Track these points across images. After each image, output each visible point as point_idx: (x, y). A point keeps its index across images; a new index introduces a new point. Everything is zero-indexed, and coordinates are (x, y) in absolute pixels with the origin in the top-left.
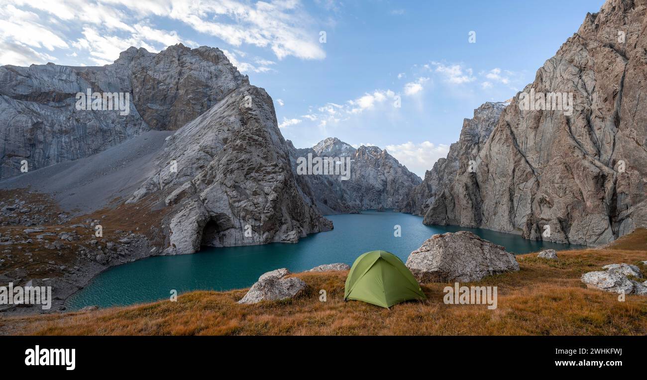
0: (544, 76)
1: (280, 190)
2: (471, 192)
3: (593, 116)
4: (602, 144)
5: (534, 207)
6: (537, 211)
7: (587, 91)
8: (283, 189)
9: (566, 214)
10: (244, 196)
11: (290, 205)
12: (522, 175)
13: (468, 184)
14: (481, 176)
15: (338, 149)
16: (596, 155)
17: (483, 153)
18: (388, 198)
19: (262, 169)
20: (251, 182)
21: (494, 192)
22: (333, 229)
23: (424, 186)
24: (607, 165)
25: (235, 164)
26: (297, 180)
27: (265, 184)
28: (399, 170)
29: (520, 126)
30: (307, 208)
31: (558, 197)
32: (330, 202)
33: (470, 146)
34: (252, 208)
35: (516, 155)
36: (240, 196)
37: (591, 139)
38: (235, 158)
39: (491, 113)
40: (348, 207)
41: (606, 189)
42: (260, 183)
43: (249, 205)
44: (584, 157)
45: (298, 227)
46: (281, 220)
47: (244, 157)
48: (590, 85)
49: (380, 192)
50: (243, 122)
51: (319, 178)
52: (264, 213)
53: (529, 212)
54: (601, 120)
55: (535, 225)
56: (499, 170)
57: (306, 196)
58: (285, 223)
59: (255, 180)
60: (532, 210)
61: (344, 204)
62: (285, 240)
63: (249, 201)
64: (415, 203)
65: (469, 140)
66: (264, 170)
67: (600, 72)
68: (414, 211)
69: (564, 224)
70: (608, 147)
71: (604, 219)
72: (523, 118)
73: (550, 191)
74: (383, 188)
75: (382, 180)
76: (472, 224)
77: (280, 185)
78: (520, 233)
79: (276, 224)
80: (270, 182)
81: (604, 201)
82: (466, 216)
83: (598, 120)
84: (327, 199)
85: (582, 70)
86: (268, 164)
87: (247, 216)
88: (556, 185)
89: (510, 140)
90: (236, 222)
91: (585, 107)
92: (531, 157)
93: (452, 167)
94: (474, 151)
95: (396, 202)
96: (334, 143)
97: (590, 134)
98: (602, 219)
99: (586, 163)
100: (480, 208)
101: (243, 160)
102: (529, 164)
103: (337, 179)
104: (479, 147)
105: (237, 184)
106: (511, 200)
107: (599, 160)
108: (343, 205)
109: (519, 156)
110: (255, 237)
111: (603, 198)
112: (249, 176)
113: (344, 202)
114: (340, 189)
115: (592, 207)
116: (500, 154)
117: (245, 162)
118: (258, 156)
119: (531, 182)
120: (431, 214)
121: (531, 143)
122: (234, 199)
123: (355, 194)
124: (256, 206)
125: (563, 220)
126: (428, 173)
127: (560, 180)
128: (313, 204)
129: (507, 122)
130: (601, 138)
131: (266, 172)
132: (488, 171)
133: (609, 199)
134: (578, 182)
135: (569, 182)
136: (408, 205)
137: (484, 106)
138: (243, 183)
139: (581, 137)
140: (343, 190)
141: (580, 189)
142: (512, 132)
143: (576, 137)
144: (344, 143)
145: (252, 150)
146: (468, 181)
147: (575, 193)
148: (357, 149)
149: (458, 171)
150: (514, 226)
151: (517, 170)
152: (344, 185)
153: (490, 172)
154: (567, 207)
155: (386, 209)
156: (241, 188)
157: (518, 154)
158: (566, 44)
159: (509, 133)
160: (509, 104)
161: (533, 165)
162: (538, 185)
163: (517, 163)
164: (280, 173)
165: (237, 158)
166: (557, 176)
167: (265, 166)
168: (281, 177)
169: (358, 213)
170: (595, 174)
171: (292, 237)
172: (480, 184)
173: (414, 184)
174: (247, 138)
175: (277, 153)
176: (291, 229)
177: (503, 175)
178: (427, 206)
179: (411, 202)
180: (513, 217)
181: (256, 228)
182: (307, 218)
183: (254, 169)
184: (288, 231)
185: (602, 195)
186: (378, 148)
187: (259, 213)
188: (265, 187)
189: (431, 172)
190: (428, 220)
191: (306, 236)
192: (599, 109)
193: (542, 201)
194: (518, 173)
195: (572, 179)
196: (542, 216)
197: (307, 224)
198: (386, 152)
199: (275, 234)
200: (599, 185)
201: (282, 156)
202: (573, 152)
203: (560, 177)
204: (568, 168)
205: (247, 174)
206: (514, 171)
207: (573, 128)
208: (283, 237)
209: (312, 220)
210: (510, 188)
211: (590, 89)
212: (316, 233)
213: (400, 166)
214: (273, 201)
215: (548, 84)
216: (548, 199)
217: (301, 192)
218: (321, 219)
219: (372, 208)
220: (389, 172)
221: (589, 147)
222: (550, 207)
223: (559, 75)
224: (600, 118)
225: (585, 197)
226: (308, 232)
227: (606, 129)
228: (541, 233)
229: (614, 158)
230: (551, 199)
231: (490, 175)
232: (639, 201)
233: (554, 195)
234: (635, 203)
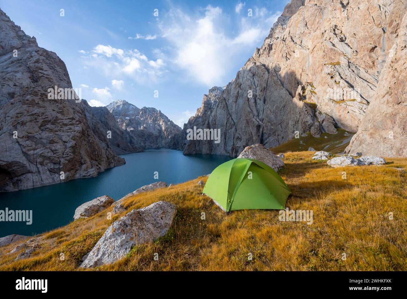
0: (240, 76)
1: (78, 138)
3: (257, 98)
4: (260, 111)
5: (234, 141)
6: (235, 143)
7: (255, 86)
8: (81, 137)
9: (246, 144)
10: (39, 145)
11: (88, 149)
12: (230, 125)
15: (126, 108)
16: (257, 116)
17: (213, 114)
18: (162, 140)
19: (58, 121)
20: (47, 132)
22: (125, 163)
23: (183, 133)
24: (261, 121)
25: (27, 117)
26: (93, 131)
27: (62, 134)
28: (169, 123)
29: (229, 100)
30: (103, 151)
32: (121, 146)
33: (207, 110)
34: (49, 154)
36: (36, 145)
37: (256, 109)
38: (26, 112)
39: (217, 93)
40: (136, 148)
41: (260, 131)
42: (57, 133)
43: (47, 151)
44: (253, 117)
45: (97, 165)
46: (81, 161)
47: (36, 110)
48: (256, 83)
49: (157, 137)
50: (34, 80)
51: (113, 129)
52: (63, 157)
53: (232, 144)
55: (234, 150)
56: (220, 123)
57: (102, 142)
58: (85, 163)
59: (51, 130)
60: (233, 143)
61: (133, 146)
62: (86, 176)
63: (46, 148)
64: (178, 143)
65: (206, 107)
66: (60, 122)
67: (260, 77)
68: (178, 148)
70: (261, 113)
72: (231, 96)
73: (241, 133)
74: (159, 134)
75: (158, 130)
76: (208, 152)
77: (78, 134)
78: (228, 155)
79: (76, 165)
80: (68, 132)
82: (205, 148)
83: (258, 100)
84: (120, 143)
85: (254, 75)
86: (65, 118)
87: (45, 161)
88: (243, 130)
89: (225, 108)
90: (33, 168)
91: (254, 94)
92: (234, 116)
93: (198, 121)
94: (209, 113)
95: (167, 143)
96: (123, 104)
97: (256, 106)
99: (254, 120)
100: (212, 143)
101: (35, 114)
102: (233, 120)
103: (126, 130)
104: (211, 110)
105: (30, 135)
106: (225, 138)
107: (258, 118)
108: (131, 147)
109: (229, 116)
110: (55, 178)
111: (259, 136)
112: (45, 127)
113: (132, 145)
114: (129, 136)
115: (255, 139)
116: (221, 114)
117: (39, 116)
118: (53, 110)
119: (234, 129)
120: (187, 149)
121: (234, 110)
122: (28, 148)
123: (140, 139)
124: (54, 152)
126: (185, 125)
128: (108, 147)
129: (224, 98)
130: (259, 108)
131: (63, 123)
133: (261, 136)
134: (251, 128)
135: (247, 129)
136: (174, 144)
137: (213, 88)
138: (37, 133)
140: (131, 137)
141: (251, 132)
142: (226, 103)
143: (251, 107)
144: (131, 104)
145: (45, 105)
147: (249, 134)
148: (141, 109)
149: (201, 124)
150: (226, 151)
152: (132, 133)
154: (247, 141)
155: (161, 148)
156: (36, 138)
158: (248, 61)
159: (225, 104)
160: (225, 88)
161: (234, 120)
162: (236, 130)
163: (228, 119)
164: (77, 124)
165: (28, 112)
167: (62, 119)
168: (78, 128)
169: (143, 152)
170: (257, 125)
171: (92, 173)
173: (178, 132)
174: (39, 94)
175: (74, 109)
176: (90, 167)
177: (222, 126)
178: (185, 144)
179: (176, 142)
180: (226, 147)
181: (55, 170)
182: (104, 158)
183: (50, 121)
184: (88, 169)
185: (259, 134)
186: (155, 109)
187: (58, 158)
188: (63, 136)
189: (187, 124)
190: (186, 152)
191: (104, 171)
192: (259, 95)
193: (238, 138)
194: (228, 125)
195: (249, 127)
196: (237, 145)
197: (104, 162)
198: (160, 111)
199: (75, 172)
200: (258, 130)
201: (78, 112)
202: (250, 115)
203: (245, 127)
204: (247, 122)
205: (42, 126)
206: (227, 123)
207: (250, 103)
208: (84, 174)
209: (108, 159)
210: (225, 132)
211: (256, 85)
212: (112, 168)
213: (169, 121)
214: (72, 147)
215: (241, 80)
216: (239, 137)
217: (97, 140)
218: (115, 158)
219: (152, 147)
221: (255, 112)
222: (240, 141)
223: (245, 76)
224: (259, 99)
225: (253, 135)
226: (106, 168)
227: (261, 104)
228: (237, 154)
229: (263, 117)
230: (241, 137)
231: (216, 126)
232: (270, 136)
233: (242, 135)
234: (269, 137)
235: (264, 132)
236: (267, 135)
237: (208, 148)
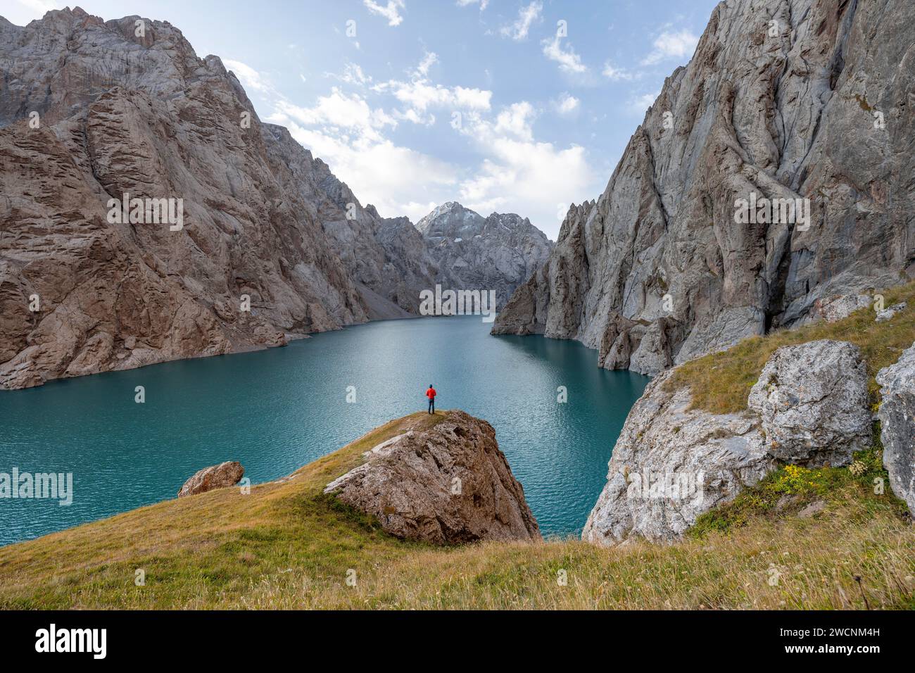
2: (570, 273)
3: (789, 72)
4: (791, 136)
9: (685, 308)
12: (647, 232)
13: (568, 257)
14: (591, 242)
15: (458, 218)
16: (770, 162)
21: (603, 271)
24: (788, 184)
29: (664, 134)
31: (677, 271)
32: (402, 300)
35: (644, 192)
37: (768, 128)
41: (769, 243)
54: (802, 78)
55: (622, 335)
56: (618, 227)
69: (675, 333)
70: (800, 141)
71: (752, 319)
73: (671, 259)
74: (520, 276)
75: (519, 265)
76: (559, 332)
81: (762, 274)
83: (795, 79)
88: (679, 245)
91: (775, 59)
92: (669, 194)
96: (451, 211)
97: (769, 116)
98: (749, 320)
100: (583, 303)
102: (662, 208)
106: (620, 285)
107: (775, 175)
109: (650, 194)
111: (759, 268)
115: (733, 290)
121: (674, 166)
125: (676, 323)
127: (688, 232)
129: (645, 130)
130: (791, 122)
132: (603, 230)
133: (771, 267)
135: (702, 235)
139: (748, 127)
141: (719, 249)
142: (649, 150)
143: (741, 128)
146: (568, 252)
147: (708, 259)
151: (641, 225)
153: (605, 233)
154: (687, 294)
157: (647, 192)
163: (643, 208)
166: (684, 225)
172: (590, 256)
177: (622, 237)
185: (758, 259)
192: (804, 54)
194: (642, 230)
195: (710, 227)
196: (642, 315)
206: (637, 225)
207: (738, 108)
210: (624, 261)
216: (664, 278)
220: (530, 253)
221: (759, 146)
222: (661, 296)
224: (800, 74)
225: (725, 266)
227: (808, 97)
228: (631, 352)
229: (806, 163)
230: (668, 278)
231: (604, 239)
232: (838, 271)
233: (672, 268)
234: (826, 274)
235: (796, 243)
236: (815, 262)
237: (563, 320)
